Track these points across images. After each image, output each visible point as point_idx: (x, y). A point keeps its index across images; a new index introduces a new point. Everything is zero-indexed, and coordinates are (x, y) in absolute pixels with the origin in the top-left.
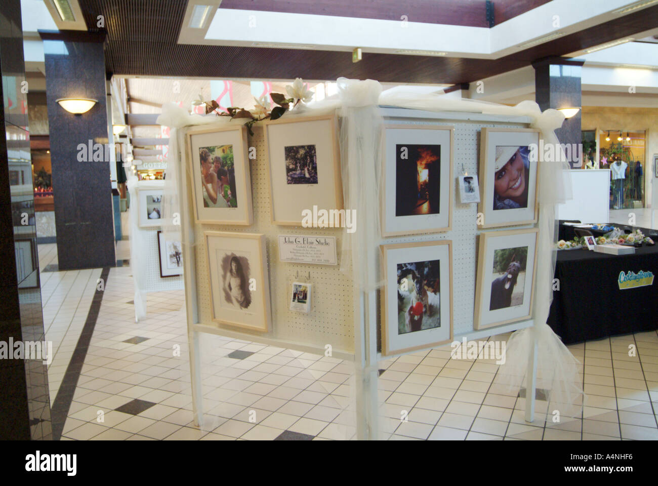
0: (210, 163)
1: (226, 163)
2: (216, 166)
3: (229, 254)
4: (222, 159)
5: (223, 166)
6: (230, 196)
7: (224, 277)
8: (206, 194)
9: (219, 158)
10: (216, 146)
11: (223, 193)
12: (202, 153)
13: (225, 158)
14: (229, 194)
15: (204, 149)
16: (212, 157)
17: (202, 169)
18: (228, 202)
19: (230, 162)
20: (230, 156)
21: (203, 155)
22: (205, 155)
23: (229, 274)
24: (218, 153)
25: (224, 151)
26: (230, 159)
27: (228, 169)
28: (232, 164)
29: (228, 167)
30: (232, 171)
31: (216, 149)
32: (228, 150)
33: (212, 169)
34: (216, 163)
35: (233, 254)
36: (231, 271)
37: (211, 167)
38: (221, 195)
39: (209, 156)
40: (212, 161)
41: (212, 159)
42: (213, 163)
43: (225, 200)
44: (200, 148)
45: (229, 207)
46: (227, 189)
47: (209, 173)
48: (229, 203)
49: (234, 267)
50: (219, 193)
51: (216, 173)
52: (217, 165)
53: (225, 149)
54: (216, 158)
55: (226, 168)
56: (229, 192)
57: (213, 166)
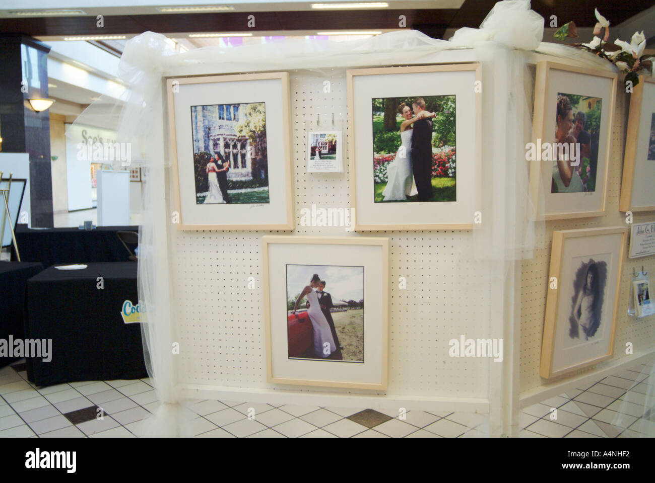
0: (570, 121)
1: (591, 124)
2: (577, 127)
3: (586, 261)
4: (586, 117)
5: (587, 128)
6: (588, 174)
7: (574, 300)
8: (557, 170)
9: (583, 115)
10: (581, 96)
11: (580, 170)
12: (561, 101)
13: (590, 116)
14: (587, 171)
15: (565, 97)
16: (574, 111)
17: (557, 128)
18: (584, 183)
19: (595, 124)
20: (596, 115)
21: (562, 106)
22: (565, 106)
23: (581, 293)
24: (582, 108)
25: (590, 105)
26: (596, 119)
27: (592, 133)
28: (598, 127)
29: (593, 130)
30: (596, 137)
31: (581, 101)
32: (595, 106)
33: (571, 130)
34: (578, 122)
35: (591, 260)
36: (585, 288)
37: (571, 128)
38: (577, 173)
39: (571, 109)
40: (573, 118)
41: (574, 115)
42: (574, 122)
43: (581, 180)
44: (559, 94)
45: (585, 190)
46: (586, 164)
47: (567, 136)
48: (586, 185)
49: (589, 280)
50: (576, 171)
51: (575, 137)
52: (579, 125)
53: (591, 102)
54: (579, 113)
55: (589, 132)
56: (588, 168)
57: (574, 126)
